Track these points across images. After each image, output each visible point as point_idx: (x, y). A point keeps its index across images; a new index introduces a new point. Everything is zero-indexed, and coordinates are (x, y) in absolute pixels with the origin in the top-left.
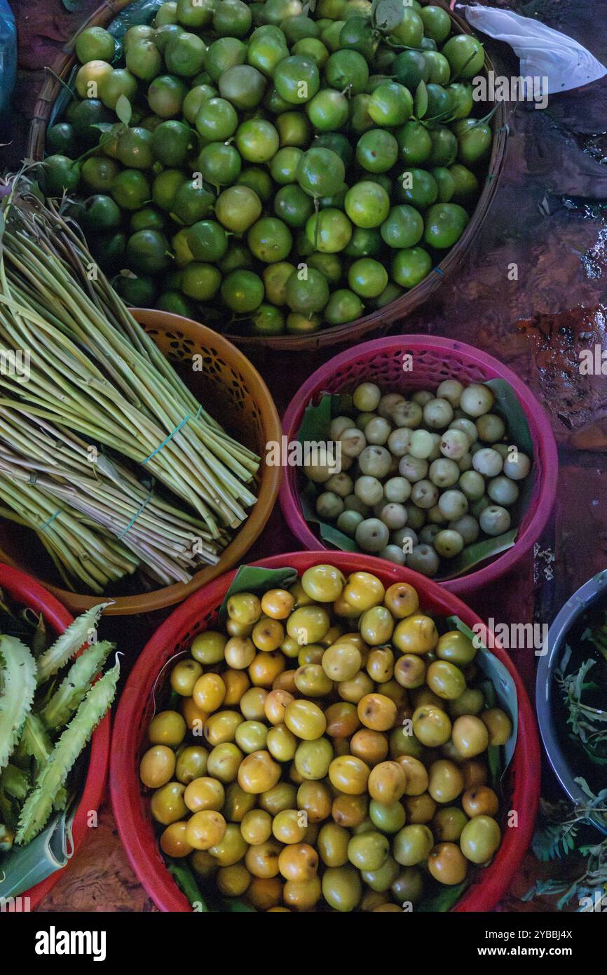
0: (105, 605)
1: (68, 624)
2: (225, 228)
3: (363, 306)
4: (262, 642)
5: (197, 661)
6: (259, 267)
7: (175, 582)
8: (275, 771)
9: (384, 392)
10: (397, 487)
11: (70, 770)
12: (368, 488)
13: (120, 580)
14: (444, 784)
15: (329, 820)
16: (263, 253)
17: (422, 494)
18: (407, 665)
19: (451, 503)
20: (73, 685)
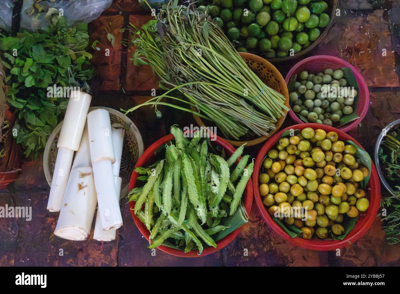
0: (245, 144)
1: (235, 151)
2: (260, 25)
3: (302, 47)
4: (290, 151)
5: (271, 158)
6: (269, 37)
7: (262, 135)
8: (302, 189)
9: (309, 73)
10: (318, 102)
11: (242, 194)
12: (310, 103)
13: (243, 136)
14: (351, 189)
15: (319, 202)
16: (271, 33)
17: (325, 104)
18: (338, 156)
19: (335, 105)
20: (239, 169)
